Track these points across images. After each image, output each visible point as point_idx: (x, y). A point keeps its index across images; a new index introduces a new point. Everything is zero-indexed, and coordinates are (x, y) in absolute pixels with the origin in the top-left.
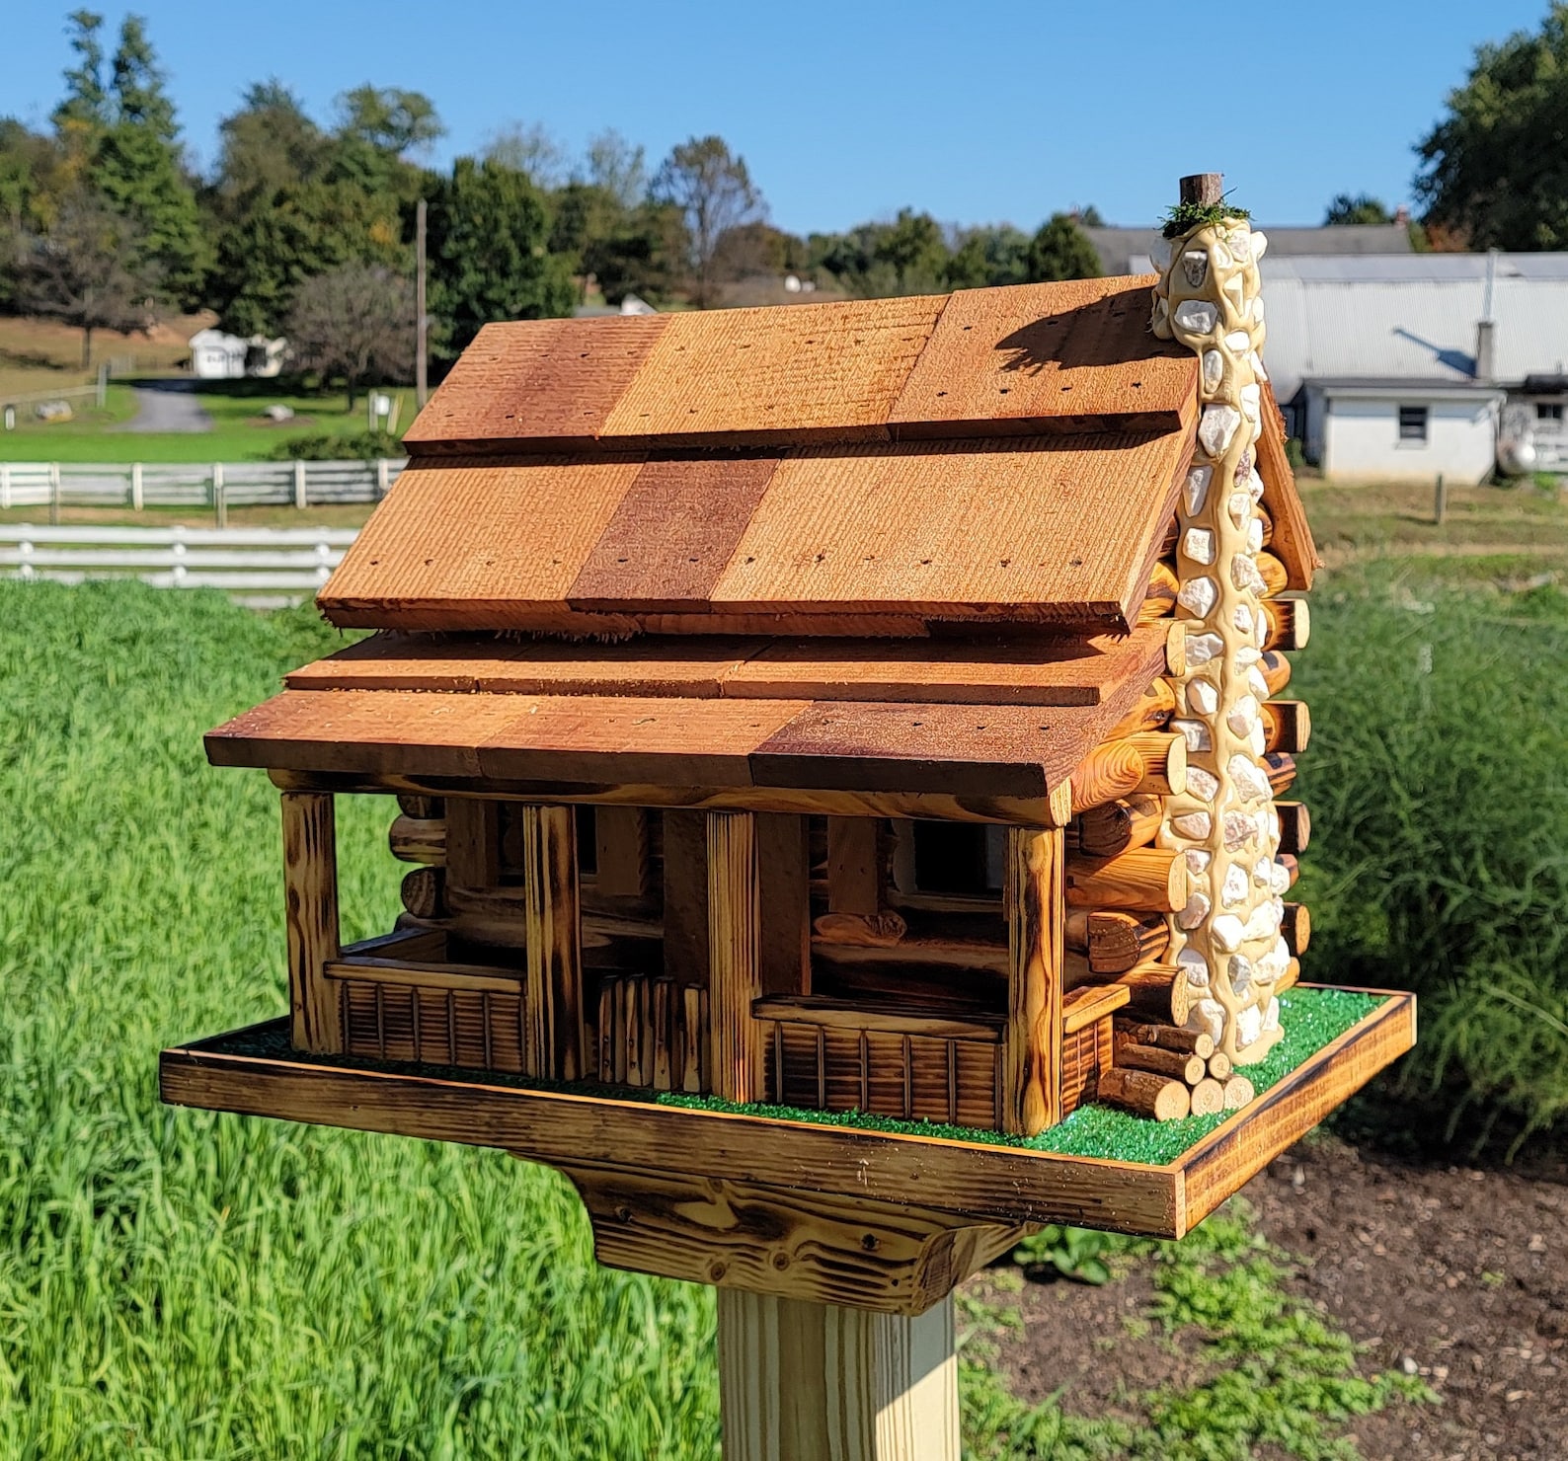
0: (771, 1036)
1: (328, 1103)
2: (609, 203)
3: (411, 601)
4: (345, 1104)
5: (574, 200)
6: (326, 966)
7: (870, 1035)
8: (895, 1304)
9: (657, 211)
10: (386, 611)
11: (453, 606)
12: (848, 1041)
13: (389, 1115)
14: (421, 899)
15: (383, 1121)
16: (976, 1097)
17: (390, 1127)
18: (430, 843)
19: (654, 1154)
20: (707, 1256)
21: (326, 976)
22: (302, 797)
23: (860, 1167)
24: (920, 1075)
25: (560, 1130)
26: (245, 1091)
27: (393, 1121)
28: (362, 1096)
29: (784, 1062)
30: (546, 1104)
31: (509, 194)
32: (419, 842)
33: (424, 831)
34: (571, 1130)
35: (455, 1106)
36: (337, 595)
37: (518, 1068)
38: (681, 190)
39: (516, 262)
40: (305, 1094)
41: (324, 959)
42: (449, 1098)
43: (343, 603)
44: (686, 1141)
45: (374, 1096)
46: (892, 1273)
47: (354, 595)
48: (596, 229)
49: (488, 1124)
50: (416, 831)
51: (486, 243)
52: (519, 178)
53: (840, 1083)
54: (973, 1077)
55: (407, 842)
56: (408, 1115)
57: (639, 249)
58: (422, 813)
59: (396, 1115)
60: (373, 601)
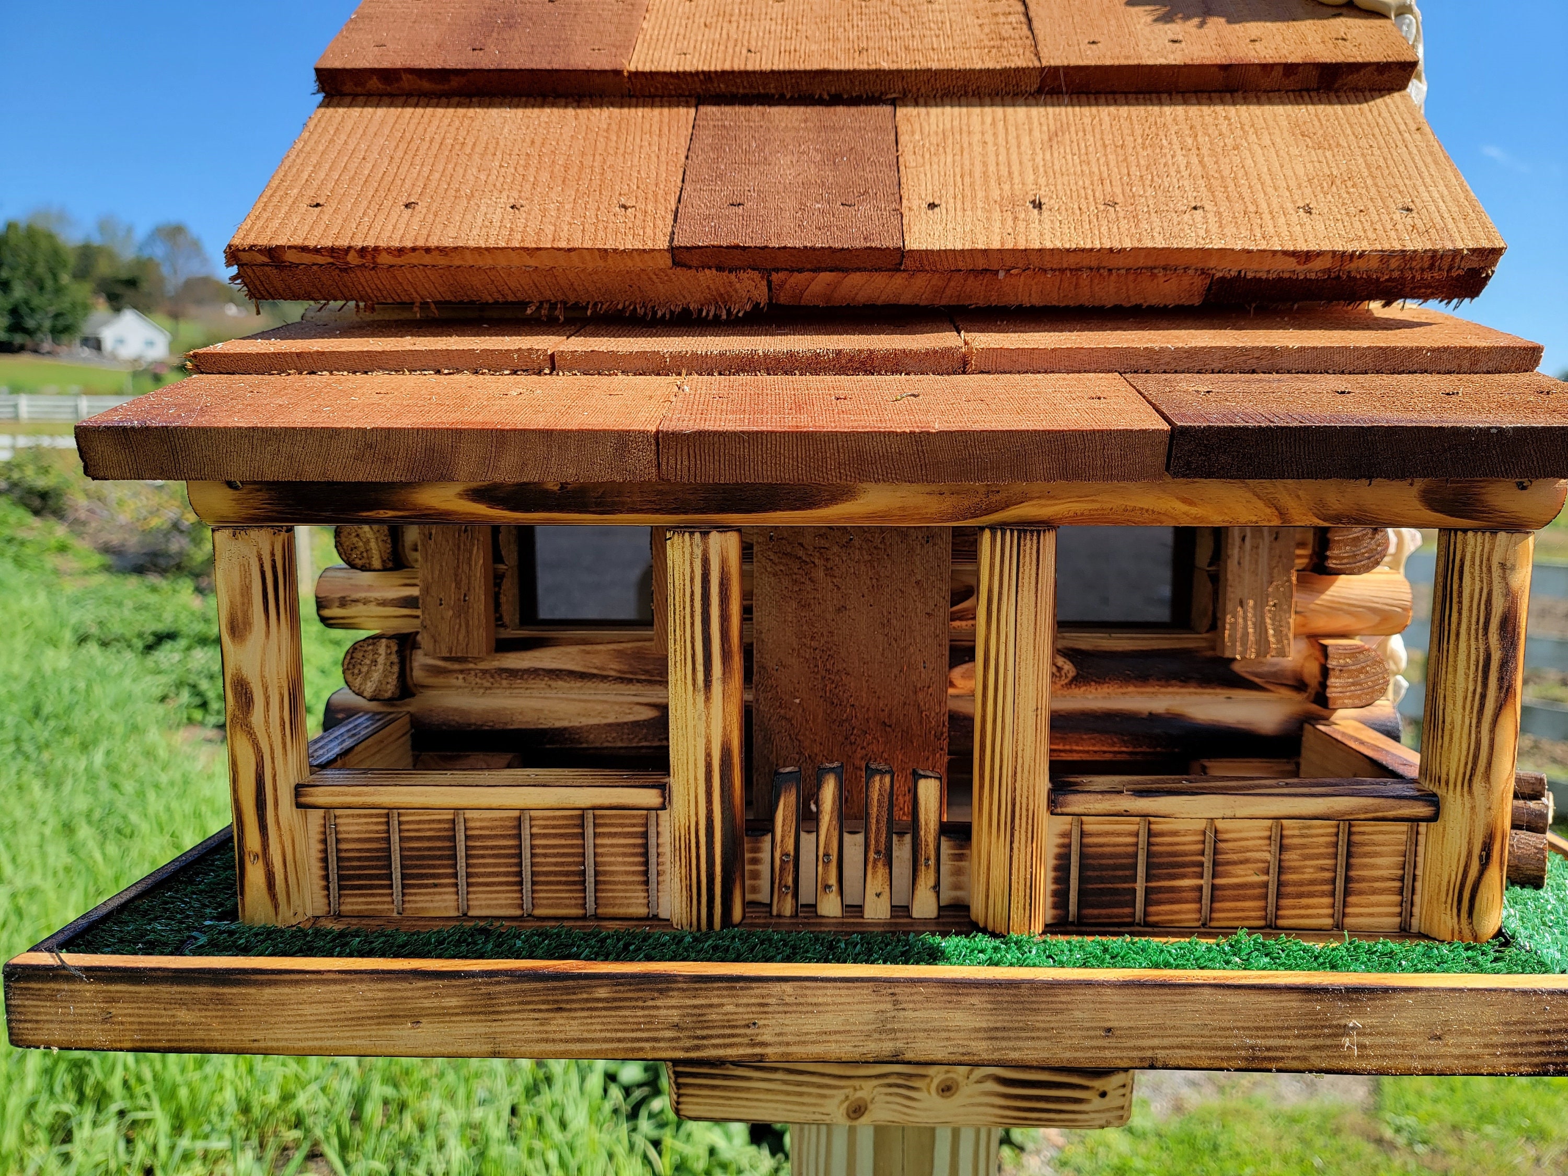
0: (1067, 835)
1: (357, 1020)
2: (111, 256)
3: (401, 251)
4: (393, 1018)
5: (87, 254)
6: (299, 790)
7: (1220, 824)
8: (1102, 1118)
9: (144, 264)
10: (347, 269)
11: (470, 260)
12: (1186, 833)
13: (481, 1028)
14: (376, 676)
15: (469, 1038)
16: (1374, 892)
17: (487, 1048)
18: (383, 603)
19: (984, 1044)
20: (840, 1094)
21: (299, 805)
22: (254, 534)
23: (1345, 1030)
24: (1295, 870)
25: (812, 1024)
26: (183, 1015)
27: (491, 1038)
28: (427, 1003)
29: (1082, 868)
30: (788, 987)
31: (44, 244)
32: (366, 602)
33: (370, 588)
34: (831, 1021)
35: (612, 1004)
36: (264, 241)
37: (643, 911)
38: (159, 251)
39: (49, 284)
40: (308, 1010)
41: (293, 780)
42: (602, 993)
43: (273, 253)
44: (1040, 1020)
45: (453, 1002)
46: (1098, 1084)
47: (298, 241)
48: (103, 268)
49: (676, 1026)
50: (357, 587)
51: (29, 273)
52: (50, 237)
53: (1172, 889)
54: (1373, 867)
55: (343, 602)
56: (518, 1026)
57: (132, 283)
58: (377, 563)
59: (496, 1027)
60: (332, 251)
